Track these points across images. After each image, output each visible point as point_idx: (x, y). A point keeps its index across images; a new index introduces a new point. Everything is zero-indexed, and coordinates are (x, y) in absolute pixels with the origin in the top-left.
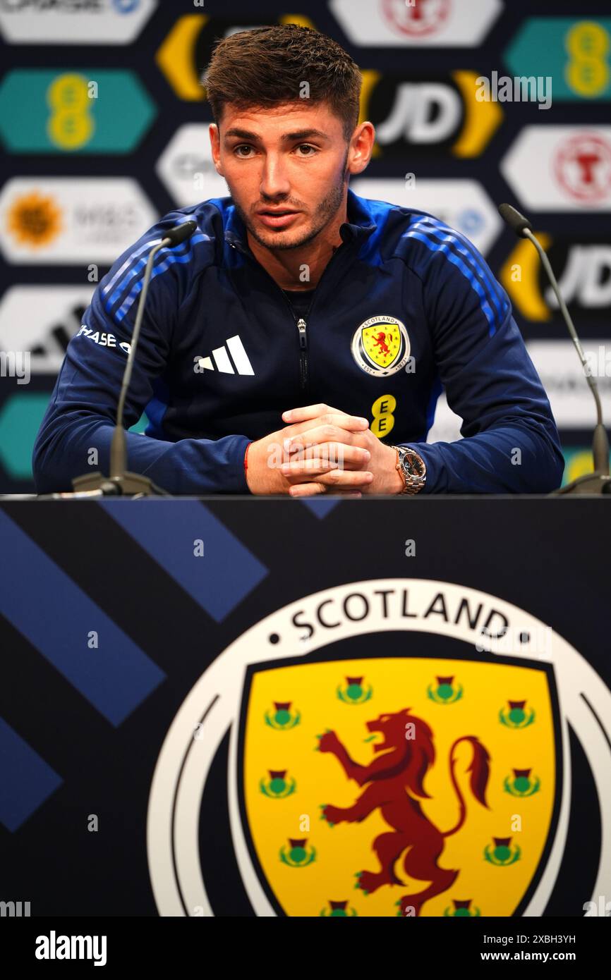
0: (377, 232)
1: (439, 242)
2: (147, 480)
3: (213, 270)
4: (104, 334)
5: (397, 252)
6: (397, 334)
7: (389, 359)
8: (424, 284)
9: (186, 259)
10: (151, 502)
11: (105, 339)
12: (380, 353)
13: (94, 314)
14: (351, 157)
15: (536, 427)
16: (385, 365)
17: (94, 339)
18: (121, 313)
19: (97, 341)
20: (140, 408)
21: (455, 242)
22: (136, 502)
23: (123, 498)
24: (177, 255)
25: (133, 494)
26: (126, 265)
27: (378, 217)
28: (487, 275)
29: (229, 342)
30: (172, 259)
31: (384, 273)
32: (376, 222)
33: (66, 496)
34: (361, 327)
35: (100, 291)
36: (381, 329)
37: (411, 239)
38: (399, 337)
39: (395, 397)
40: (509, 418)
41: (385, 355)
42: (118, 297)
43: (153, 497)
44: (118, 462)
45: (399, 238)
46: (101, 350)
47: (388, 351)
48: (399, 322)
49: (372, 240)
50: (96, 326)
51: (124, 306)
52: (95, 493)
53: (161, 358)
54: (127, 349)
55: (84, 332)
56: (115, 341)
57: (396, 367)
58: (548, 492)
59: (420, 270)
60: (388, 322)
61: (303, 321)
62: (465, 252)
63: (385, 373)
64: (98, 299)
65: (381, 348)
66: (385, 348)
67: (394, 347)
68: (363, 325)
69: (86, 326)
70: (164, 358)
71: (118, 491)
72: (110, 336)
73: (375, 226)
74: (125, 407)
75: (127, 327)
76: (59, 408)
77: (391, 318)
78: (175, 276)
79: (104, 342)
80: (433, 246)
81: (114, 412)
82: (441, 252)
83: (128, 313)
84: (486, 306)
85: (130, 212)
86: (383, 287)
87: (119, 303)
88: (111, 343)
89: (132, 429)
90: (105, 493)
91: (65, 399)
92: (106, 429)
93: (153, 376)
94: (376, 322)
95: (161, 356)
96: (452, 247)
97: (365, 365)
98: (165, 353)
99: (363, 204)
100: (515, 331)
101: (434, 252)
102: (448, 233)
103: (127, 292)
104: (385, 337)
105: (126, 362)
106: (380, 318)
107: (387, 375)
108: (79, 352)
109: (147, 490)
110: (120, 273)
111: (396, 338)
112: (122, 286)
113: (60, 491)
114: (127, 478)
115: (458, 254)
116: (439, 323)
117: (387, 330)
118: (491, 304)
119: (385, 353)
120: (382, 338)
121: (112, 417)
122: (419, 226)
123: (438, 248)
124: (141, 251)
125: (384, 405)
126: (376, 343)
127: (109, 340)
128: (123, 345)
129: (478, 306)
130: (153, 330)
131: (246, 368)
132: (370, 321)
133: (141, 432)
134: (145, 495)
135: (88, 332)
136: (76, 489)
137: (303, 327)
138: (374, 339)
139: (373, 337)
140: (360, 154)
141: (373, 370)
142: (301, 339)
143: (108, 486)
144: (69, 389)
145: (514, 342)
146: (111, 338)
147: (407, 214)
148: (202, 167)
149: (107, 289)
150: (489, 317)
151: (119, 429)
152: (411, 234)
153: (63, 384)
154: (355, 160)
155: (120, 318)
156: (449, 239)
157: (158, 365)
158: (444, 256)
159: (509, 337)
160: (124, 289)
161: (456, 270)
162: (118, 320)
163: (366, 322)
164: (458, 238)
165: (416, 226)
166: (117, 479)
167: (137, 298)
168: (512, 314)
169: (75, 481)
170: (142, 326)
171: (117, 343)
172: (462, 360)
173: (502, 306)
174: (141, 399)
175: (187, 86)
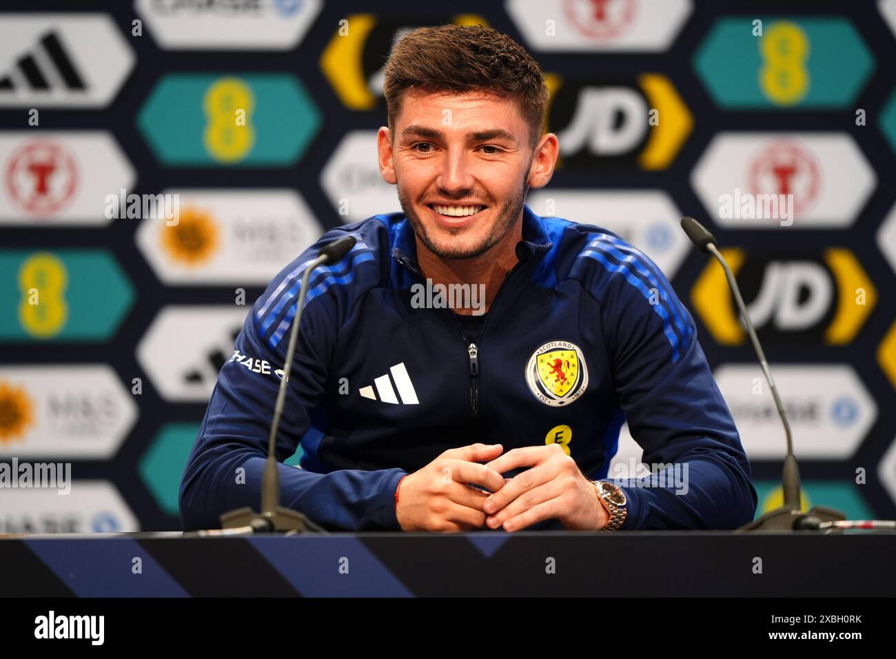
0: (552, 251)
1: (618, 263)
2: (301, 516)
3: (378, 292)
4: (258, 361)
5: (573, 273)
6: (574, 361)
7: (566, 388)
8: (603, 308)
9: (347, 280)
10: (306, 539)
11: (259, 366)
12: (556, 381)
13: (246, 338)
14: (533, 169)
15: (728, 460)
16: (561, 394)
17: (247, 365)
18: (276, 338)
19: (250, 368)
20: (296, 440)
21: (636, 262)
22: (289, 539)
23: (275, 536)
24: (336, 275)
25: (285, 531)
26: (282, 287)
27: (553, 235)
28: (670, 296)
29: (393, 369)
30: (331, 280)
31: (560, 296)
32: (551, 239)
33: (214, 533)
34: (536, 354)
35: (254, 314)
36: (557, 355)
37: (588, 258)
38: (576, 364)
39: (571, 428)
40: (700, 450)
41: (562, 384)
42: (272, 322)
43: (307, 534)
44: (270, 496)
45: (576, 258)
46: (255, 377)
47: (565, 379)
48: (576, 348)
49: (548, 258)
50: (249, 352)
51: (278, 331)
52: (246, 530)
53: (319, 386)
54: (281, 376)
55: (237, 358)
56: (269, 367)
57: (573, 396)
58: (735, 528)
59: (598, 292)
60: (564, 347)
61: (474, 346)
62: (646, 273)
63: (562, 403)
64: (251, 324)
65: (558, 376)
66: (562, 377)
67: (572, 374)
68: (538, 350)
69: (238, 352)
70: (322, 385)
71: (270, 528)
72: (264, 362)
73: (550, 244)
74: (277, 440)
75: (280, 351)
76: (207, 441)
77: (568, 343)
78: (334, 297)
79: (258, 368)
80: (611, 267)
81: (266, 445)
82: (620, 273)
83: (282, 339)
84: (669, 331)
85: (293, 227)
86: (560, 308)
87: (274, 328)
88: (265, 370)
89: (287, 461)
90: (256, 530)
91: (213, 432)
92: (256, 461)
93: (311, 405)
94: (551, 348)
95: (319, 383)
96: (632, 268)
97: (541, 394)
98: (323, 380)
99: (540, 221)
100: (701, 356)
101: (612, 273)
102: (628, 253)
103: (283, 316)
104: (561, 364)
105: (278, 389)
106: (557, 344)
107: (564, 404)
108: (232, 379)
109: (301, 526)
110: (275, 295)
111: (574, 365)
112: (276, 309)
113: (207, 528)
114: (279, 514)
115: (639, 276)
116: (620, 348)
117: (564, 356)
118: (675, 328)
119: (562, 381)
120: (558, 365)
121: (265, 450)
122: (598, 244)
123: (617, 268)
124: (298, 271)
125: (559, 436)
126: (552, 370)
127: (264, 367)
128: (278, 372)
129: (661, 330)
130: (310, 355)
131: (410, 397)
132: (546, 347)
133: (297, 465)
134: (299, 531)
135: (241, 358)
136: (224, 525)
137: (474, 353)
138: (550, 367)
139: (549, 364)
140: (541, 167)
141: (549, 400)
142: (471, 365)
143: (259, 523)
144: (219, 421)
145: (699, 369)
146: (265, 365)
147: (583, 233)
148: (369, 180)
149: (261, 313)
150: (673, 340)
151: (271, 460)
152: (588, 253)
153: (212, 416)
154: (537, 173)
155: (275, 344)
156: (629, 259)
157: (316, 393)
158: (622, 278)
159: (695, 362)
160: (279, 312)
161: (637, 293)
162: (272, 345)
163: (541, 348)
164: (638, 258)
165: (594, 244)
166: (269, 514)
167: (291, 321)
168: (698, 339)
169: (223, 517)
170: (296, 351)
171: (272, 370)
172: (644, 386)
173: (686, 330)
174: (297, 430)
175: (353, 91)
